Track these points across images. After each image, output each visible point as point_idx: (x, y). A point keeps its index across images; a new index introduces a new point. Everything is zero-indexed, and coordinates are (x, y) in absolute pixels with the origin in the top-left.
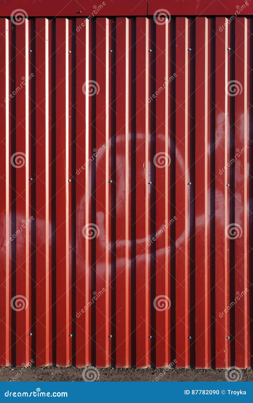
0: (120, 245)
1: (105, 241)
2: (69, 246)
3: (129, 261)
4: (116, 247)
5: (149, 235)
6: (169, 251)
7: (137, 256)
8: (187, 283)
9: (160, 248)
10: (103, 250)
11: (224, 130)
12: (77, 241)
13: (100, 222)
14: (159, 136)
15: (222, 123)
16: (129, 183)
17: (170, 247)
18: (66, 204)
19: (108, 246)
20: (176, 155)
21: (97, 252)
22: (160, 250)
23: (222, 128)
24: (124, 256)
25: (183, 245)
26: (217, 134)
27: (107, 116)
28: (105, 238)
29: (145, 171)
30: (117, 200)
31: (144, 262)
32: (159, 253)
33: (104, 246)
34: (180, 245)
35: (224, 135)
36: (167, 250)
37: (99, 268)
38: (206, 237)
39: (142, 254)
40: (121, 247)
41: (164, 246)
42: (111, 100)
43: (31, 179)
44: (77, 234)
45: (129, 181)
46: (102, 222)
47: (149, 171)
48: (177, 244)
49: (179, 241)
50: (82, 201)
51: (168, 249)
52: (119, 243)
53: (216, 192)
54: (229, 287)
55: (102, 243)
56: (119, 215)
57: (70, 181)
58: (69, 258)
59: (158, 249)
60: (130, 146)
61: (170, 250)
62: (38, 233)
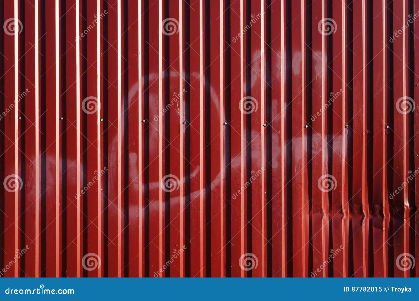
0: (154, 187)
1: (138, 183)
2: (101, 188)
3: (163, 204)
4: (150, 189)
5: (183, 176)
6: (204, 194)
7: (171, 199)
8: (223, 227)
9: (195, 191)
10: (136, 193)
11: (260, 68)
12: (109, 183)
13: (133, 164)
14: (193, 74)
15: (258, 61)
16: (163, 123)
17: (205, 190)
18: (98, 145)
19: (141, 188)
20: (211, 94)
21: (129, 195)
22: (195, 192)
23: (258, 66)
24: (158, 199)
25: (218, 187)
26: (253, 72)
27: (139, 53)
28: (138, 180)
29: (179, 110)
30: (151, 140)
31: (178, 205)
32: (194, 196)
33: (138, 188)
34: (215, 187)
35: (260, 73)
36: (202, 192)
37: (131, 210)
38: (242, 179)
39: (176, 196)
40: (154, 189)
41: (199, 189)
42: (143, 36)
43: (62, 118)
44: (109, 176)
45: (163, 120)
46: (135, 163)
47: (183, 111)
48: (213, 186)
49: (214, 183)
50: (114, 142)
51: (204, 192)
52: (152, 186)
53: (253, 133)
54: (266, 232)
55: (135, 185)
56: (153, 156)
57: (102, 120)
58: (101, 200)
59: (193, 191)
60: (164, 85)
61: (205, 192)
62: (69, 175)
